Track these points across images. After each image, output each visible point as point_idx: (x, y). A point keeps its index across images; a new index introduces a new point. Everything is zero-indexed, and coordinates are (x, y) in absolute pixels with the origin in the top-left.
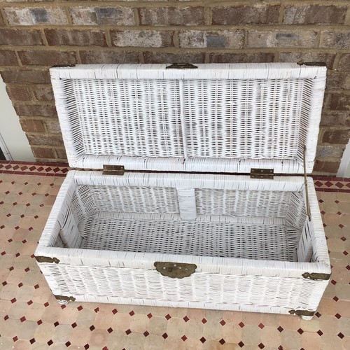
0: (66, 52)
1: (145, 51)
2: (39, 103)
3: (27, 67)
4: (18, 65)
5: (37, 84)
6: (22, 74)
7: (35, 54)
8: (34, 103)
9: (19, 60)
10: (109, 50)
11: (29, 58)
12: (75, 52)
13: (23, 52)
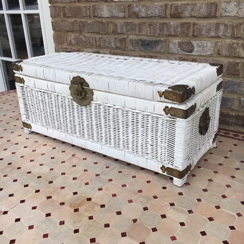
0: (85, 7)
1: (129, 4)
2: (68, 47)
3: (65, 19)
4: (61, 17)
5: (68, 31)
6: (62, 24)
7: (70, 9)
8: (65, 46)
9: (62, 13)
10: (108, 4)
11: (67, 12)
12: (90, 7)
13: (64, 7)
